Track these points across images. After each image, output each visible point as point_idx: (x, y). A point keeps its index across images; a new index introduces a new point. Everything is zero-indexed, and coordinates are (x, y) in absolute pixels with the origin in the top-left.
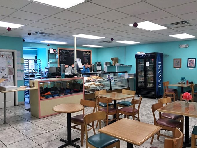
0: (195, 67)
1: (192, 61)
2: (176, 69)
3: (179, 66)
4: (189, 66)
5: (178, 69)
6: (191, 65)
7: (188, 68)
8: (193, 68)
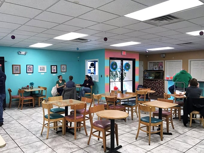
0: (33, 73)
1: (30, 67)
2: (15, 75)
3: (19, 73)
4: (28, 72)
5: (18, 75)
6: (30, 71)
7: (27, 74)
8: (31, 74)
